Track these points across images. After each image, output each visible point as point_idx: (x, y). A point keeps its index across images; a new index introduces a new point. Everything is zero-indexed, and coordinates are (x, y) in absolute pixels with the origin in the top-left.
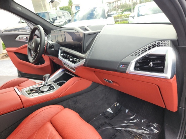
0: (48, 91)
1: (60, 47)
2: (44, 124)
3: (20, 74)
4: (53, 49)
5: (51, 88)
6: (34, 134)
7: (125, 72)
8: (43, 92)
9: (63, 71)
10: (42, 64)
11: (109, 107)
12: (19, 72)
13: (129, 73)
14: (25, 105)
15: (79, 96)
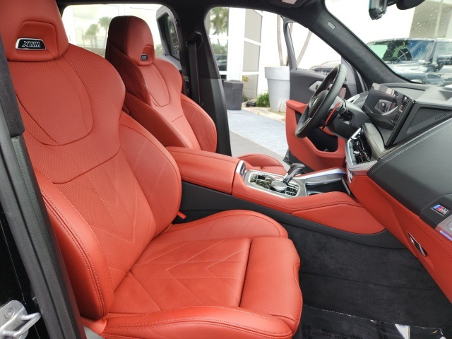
0: (283, 192)
1: (367, 122)
2: (240, 237)
3: (288, 157)
4: (347, 123)
5: (291, 191)
6: (220, 240)
7: (434, 226)
8: (273, 189)
9: (339, 175)
10: (330, 151)
11: (407, 324)
12: (289, 152)
13: (441, 232)
14: (235, 191)
15: (335, 240)
